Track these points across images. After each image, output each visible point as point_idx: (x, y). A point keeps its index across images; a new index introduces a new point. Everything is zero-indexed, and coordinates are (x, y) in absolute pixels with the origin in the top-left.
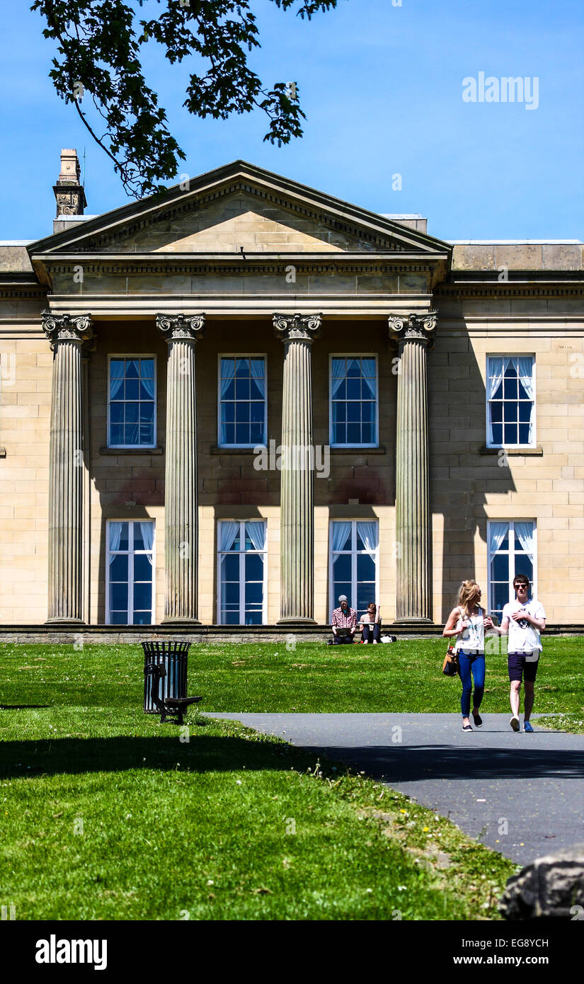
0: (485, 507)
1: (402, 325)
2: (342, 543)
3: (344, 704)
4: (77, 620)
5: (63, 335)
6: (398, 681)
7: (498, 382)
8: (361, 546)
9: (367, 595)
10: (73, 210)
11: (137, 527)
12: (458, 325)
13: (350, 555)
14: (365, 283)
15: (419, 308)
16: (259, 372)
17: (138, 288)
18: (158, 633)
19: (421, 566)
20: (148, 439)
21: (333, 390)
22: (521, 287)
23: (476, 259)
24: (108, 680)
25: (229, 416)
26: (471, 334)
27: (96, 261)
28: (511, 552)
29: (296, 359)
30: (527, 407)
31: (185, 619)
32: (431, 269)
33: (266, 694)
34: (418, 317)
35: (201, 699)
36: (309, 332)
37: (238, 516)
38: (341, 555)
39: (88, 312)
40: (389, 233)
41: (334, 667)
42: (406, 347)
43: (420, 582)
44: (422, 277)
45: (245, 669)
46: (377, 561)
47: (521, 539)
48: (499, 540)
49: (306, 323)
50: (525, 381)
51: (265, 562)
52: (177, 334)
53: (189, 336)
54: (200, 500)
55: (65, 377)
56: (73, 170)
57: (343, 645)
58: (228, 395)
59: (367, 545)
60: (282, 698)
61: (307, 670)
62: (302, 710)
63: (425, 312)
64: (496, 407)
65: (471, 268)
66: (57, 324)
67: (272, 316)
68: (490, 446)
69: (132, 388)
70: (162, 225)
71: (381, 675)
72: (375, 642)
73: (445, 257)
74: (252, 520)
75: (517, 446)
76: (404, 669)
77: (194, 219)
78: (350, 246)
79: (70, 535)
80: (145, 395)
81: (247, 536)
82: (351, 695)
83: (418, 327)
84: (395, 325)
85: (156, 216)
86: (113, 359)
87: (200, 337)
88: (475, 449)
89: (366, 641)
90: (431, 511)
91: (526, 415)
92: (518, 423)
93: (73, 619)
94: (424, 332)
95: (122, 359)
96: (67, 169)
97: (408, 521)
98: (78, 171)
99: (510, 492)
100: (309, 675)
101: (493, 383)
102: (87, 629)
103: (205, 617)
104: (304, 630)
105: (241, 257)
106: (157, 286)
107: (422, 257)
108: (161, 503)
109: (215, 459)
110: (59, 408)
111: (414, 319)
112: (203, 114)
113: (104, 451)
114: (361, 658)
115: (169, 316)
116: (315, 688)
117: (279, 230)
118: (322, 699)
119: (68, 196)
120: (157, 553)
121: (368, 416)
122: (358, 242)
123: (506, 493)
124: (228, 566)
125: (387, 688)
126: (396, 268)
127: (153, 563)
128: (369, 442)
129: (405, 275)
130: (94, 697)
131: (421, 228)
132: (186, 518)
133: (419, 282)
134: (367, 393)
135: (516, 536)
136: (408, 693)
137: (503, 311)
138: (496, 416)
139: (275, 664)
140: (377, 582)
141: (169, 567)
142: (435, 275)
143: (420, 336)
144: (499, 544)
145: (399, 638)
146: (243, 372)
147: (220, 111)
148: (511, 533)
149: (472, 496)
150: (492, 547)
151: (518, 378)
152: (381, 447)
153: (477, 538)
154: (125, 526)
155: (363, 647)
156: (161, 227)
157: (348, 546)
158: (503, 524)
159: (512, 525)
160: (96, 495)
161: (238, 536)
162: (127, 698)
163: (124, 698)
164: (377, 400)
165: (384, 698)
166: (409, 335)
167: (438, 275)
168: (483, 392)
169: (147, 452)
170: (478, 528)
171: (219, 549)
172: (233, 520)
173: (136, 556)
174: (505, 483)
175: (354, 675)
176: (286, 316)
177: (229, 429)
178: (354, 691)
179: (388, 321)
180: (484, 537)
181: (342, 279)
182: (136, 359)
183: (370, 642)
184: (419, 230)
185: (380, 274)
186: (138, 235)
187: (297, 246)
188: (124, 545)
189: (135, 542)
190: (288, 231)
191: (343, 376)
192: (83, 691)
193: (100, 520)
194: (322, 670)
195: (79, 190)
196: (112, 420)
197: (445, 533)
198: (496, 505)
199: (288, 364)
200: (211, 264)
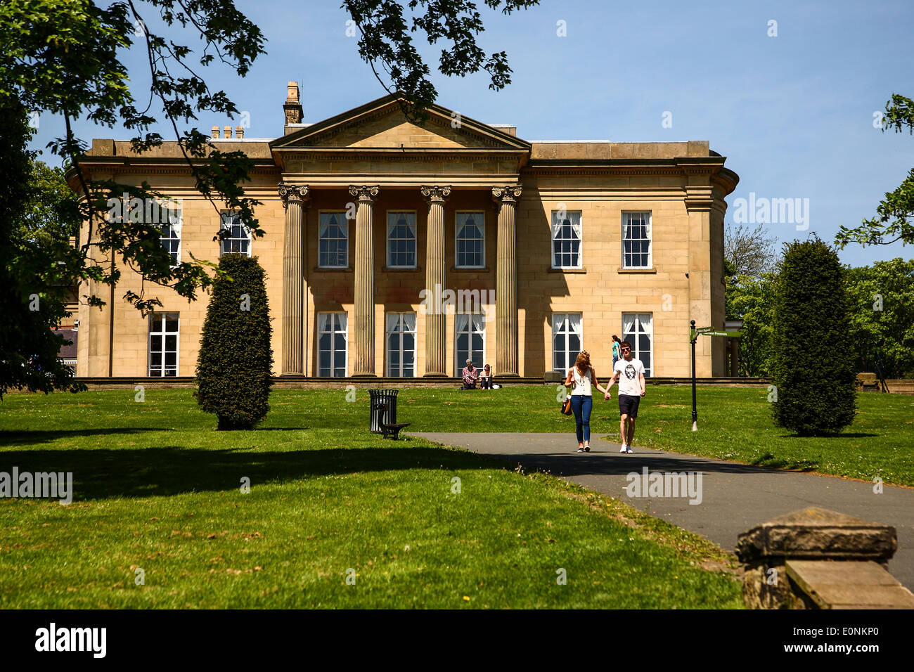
0: (551, 305)
1: (500, 193)
2: (463, 327)
3: (481, 427)
4: (300, 374)
5: (291, 198)
6: (511, 413)
7: (559, 228)
8: (474, 329)
9: (478, 359)
10: (296, 120)
11: (336, 316)
12: (535, 193)
13: (468, 334)
14: (478, 167)
15: (511, 182)
16: (411, 221)
17: (338, 170)
18: (352, 382)
19: (512, 340)
20: (344, 263)
21: (457, 233)
22: (573, 170)
23: (545, 152)
24: (333, 412)
25: (393, 249)
26: (542, 198)
27: (312, 152)
28: (567, 333)
29: (435, 214)
30: (576, 244)
31: (367, 373)
32: (519, 159)
33: (432, 420)
34: (510, 188)
35: (409, 424)
36: (443, 197)
37: (399, 310)
38: (462, 334)
39: (307, 184)
40: (493, 136)
41: (469, 404)
42: (503, 206)
43: (511, 351)
44: (513, 163)
45: (416, 405)
46: (484, 338)
47: (572, 325)
48: (560, 325)
49: (442, 192)
50: (575, 227)
51: (415, 338)
52: (362, 198)
53: (369, 199)
54: (376, 301)
55: (292, 224)
56: (296, 95)
57: (470, 390)
58: (393, 235)
59: (478, 328)
60: (442, 423)
61: (455, 406)
62: (455, 431)
63: (515, 185)
64: (557, 244)
65: (543, 158)
66: (288, 191)
67: (421, 187)
68: (554, 267)
69: (333, 231)
70: (353, 130)
71: (500, 409)
72: (489, 388)
73: (528, 151)
74: (407, 312)
75: (571, 268)
76: (513, 406)
77: (373, 126)
78: (468, 144)
79: (296, 321)
80: (341, 235)
81: (404, 322)
82: (484, 421)
83: (511, 194)
84: (496, 193)
85: (349, 124)
86: (321, 213)
87: (376, 200)
88: (545, 269)
89: (484, 388)
90: (518, 307)
91: (576, 249)
92: (571, 253)
93: (298, 373)
94: (514, 197)
95: (327, 213)
96: (292, 94)
97: (504, 313)
98: (298, 96)
99: (566, 296)
100: (456, 409)
101: (556, 229)
102: (308, 379)
103: (379, 372)
104: (443, 381)
105: (402, 151)
106: (349, 168)
107: (513, 151)
108: (352, 302)
109: (385, 275)
110: (289, 244)
111: (508, 189)
112: (449, 73)
113: (316, 269)
114: (485, 398)
115: (357, 187)
116: (462, 417)
117: (424, 133)
118: (467, 424)
119: (292, 111)
120: (349, 332)
121: (478, 249)
122: (473, 141)
123: (564, 296)
124: (392, 340)
125: (505, 417)
126: (497, 158)
127: (346, 339)
128: (479, 265)
129: (502, 162)
130: (327, 423)
131: (512, 133)
132: (367, 311)
133: (511, 166)
134: (478, 235)
135: (570, 323)
136: (519, 421)
137: (562, 185)
138: (557, 249)
139: (434, 402)
140: (484, 351)
141: (357, 341)
142: (521, 162)
143: (511, 200)
144: (560, 328)
145: (505, 386)
146: (402, 222)
147: (460, 71)
148: (567, 321)
149: (542, 298)
150: (555, 330)
151: (571, 225)
152: (487, 268)
153: (546, 324)
154: (329, 316)
155: (483, 392)
156: (352, 131)
157: (466, 328)
158: (562, 315)
159: (567, 316)
160: (311, 297)
161: (399, 322)
162: (348, 423)
163: (346, 423)
164: (484, 239)
165: (505, 424)
166: (505, 199)
167: (522, 162)
168: (549, 234)
169: (343, 271)
170: (546, 318)
171: (387, 330)
172: (395, 312)
173: (335, 334)
174: (563, 291)
175: (483, 409)
176: (429, 187)
177: (393, 257)
178: (486, 419)
179: (492, 191)
180: (550, 324)
181: (464, 164)
182: (336, 213)
183: (486, 388)
184: (511, 134)
185: (487, 161)
186: (337, 137)
187: (436, 144)
188: (328, 328)
189: (335, 326)
190: (431, 134)
191: (463, 224)
192: (321, 419)
193: (314, 312)
194: (463, 406)
195: (299, 108)
196: (321, 251)
197: (526, 321)
198: (558, 304)
199: (430, 217)
200: (383, 155)
